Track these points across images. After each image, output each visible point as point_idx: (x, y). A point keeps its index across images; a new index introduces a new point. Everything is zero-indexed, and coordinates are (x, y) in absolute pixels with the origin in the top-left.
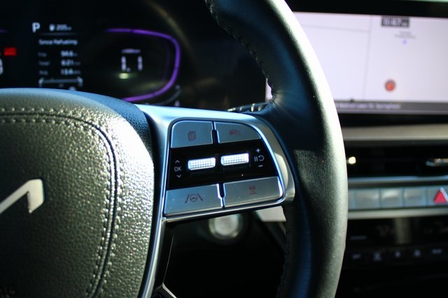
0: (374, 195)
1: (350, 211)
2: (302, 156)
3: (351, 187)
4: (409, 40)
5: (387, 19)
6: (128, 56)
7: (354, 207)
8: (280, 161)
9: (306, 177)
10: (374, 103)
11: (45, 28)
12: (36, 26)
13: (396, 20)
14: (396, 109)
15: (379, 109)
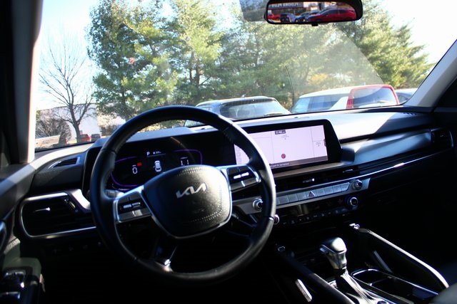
0: (287, 198)
1: (277, 206)
2: (261, 172)
3: (277, 196)
4: (287, 138)
5: (277, 132)
6: (183, 160)
7: (279, 203)
8: (256, 173)
9: (263, 176)
10: (279, 164)
11: (151, 154)
12: (148, 153)
13: (280, 132)
14: (287, 165)
15: (281, 166)
